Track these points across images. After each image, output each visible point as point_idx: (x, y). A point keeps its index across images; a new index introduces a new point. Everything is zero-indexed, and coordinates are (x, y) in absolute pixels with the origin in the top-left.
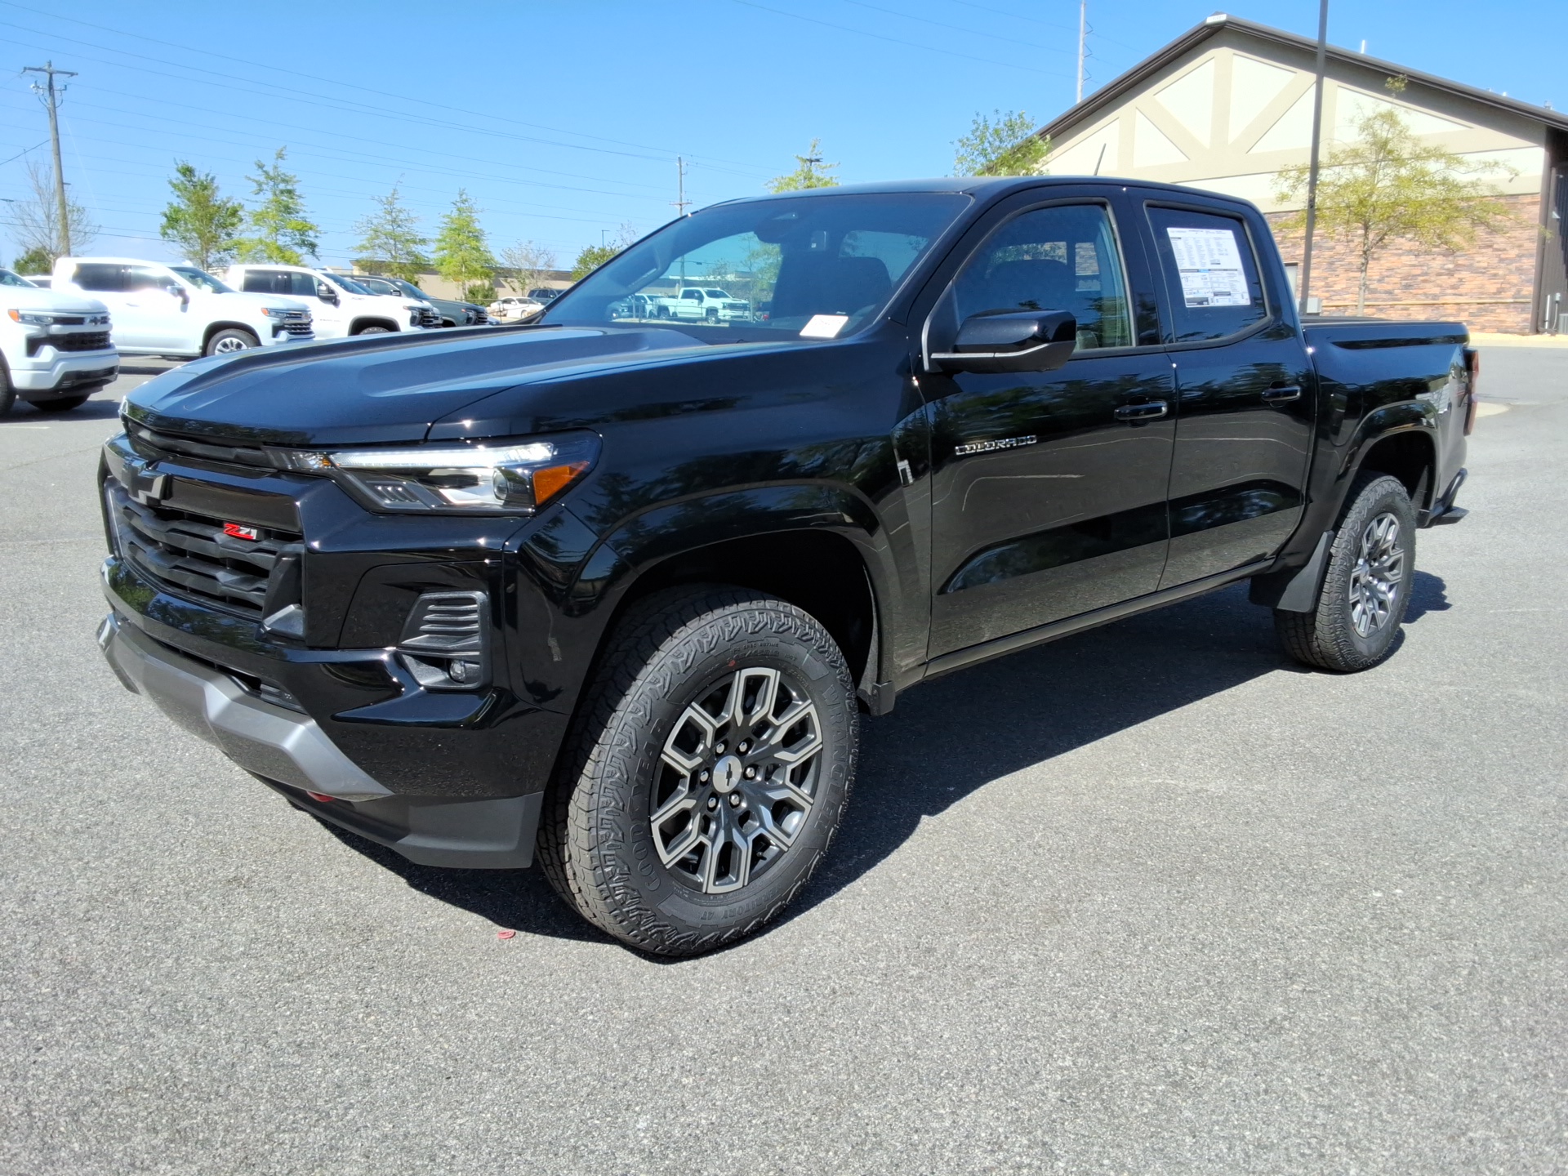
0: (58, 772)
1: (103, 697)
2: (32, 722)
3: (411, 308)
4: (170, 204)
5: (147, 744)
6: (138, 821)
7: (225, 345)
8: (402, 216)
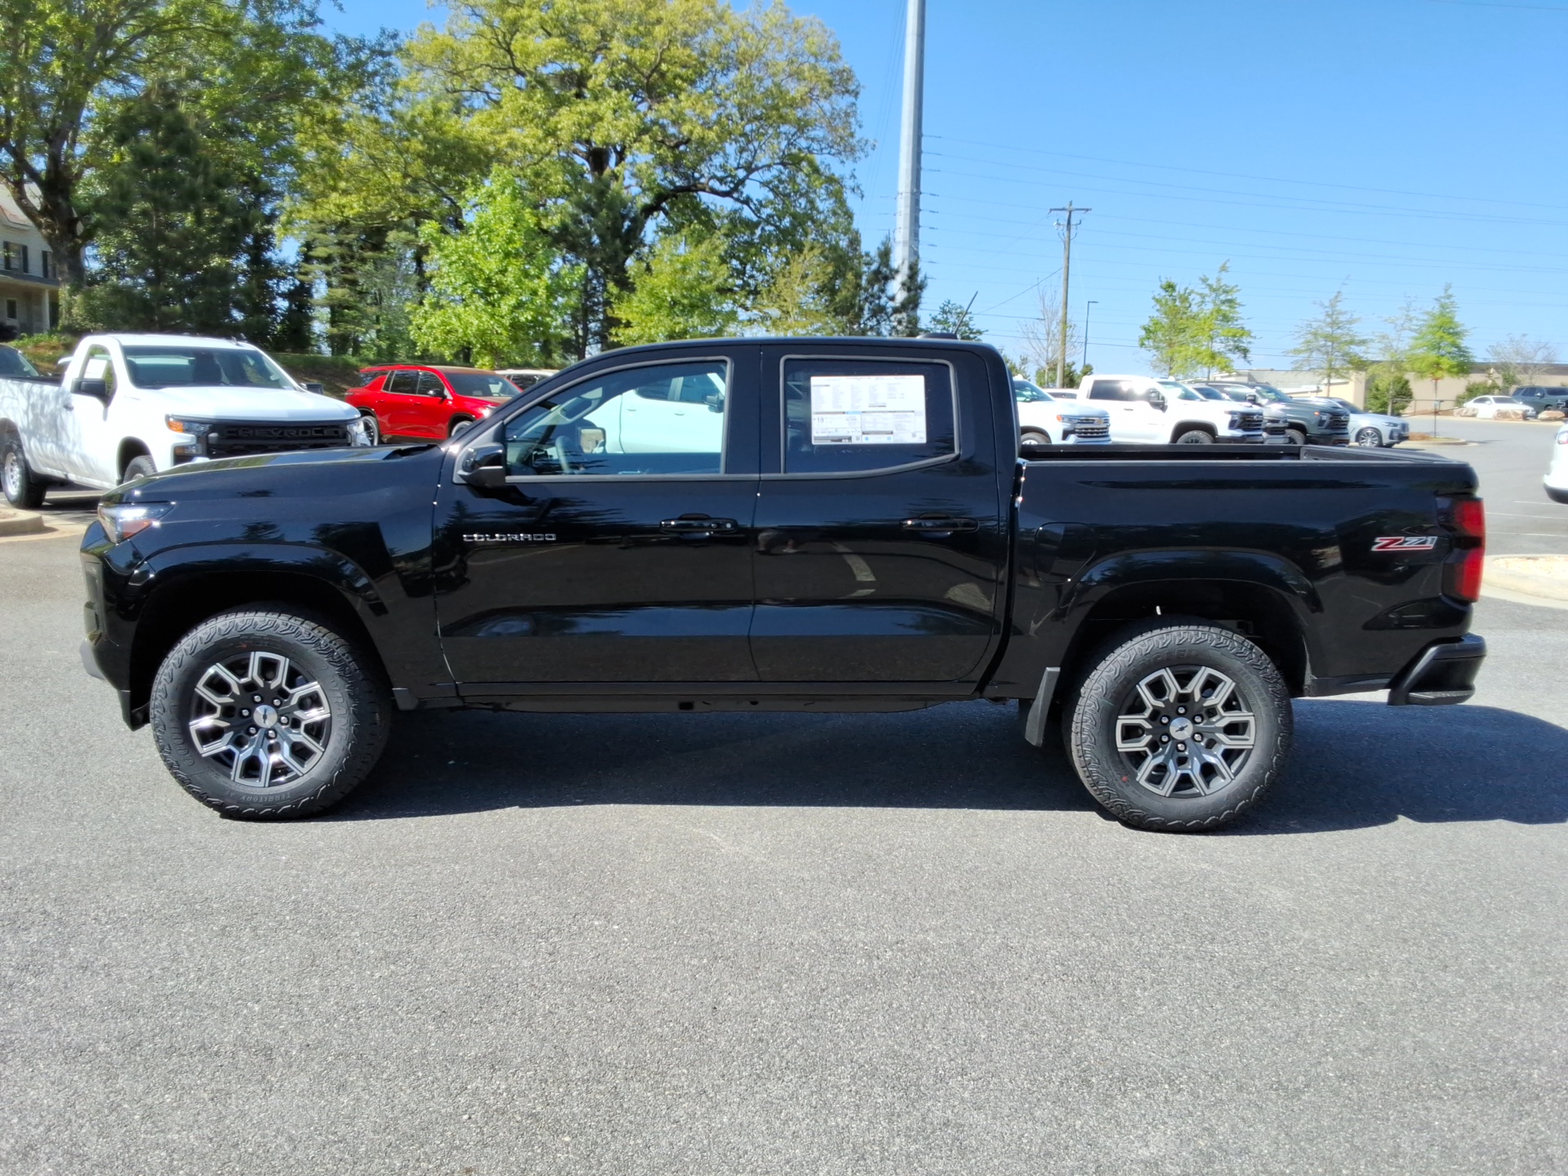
3: (1232, 413)
4: (1150, 317)
8: (1342, 318)
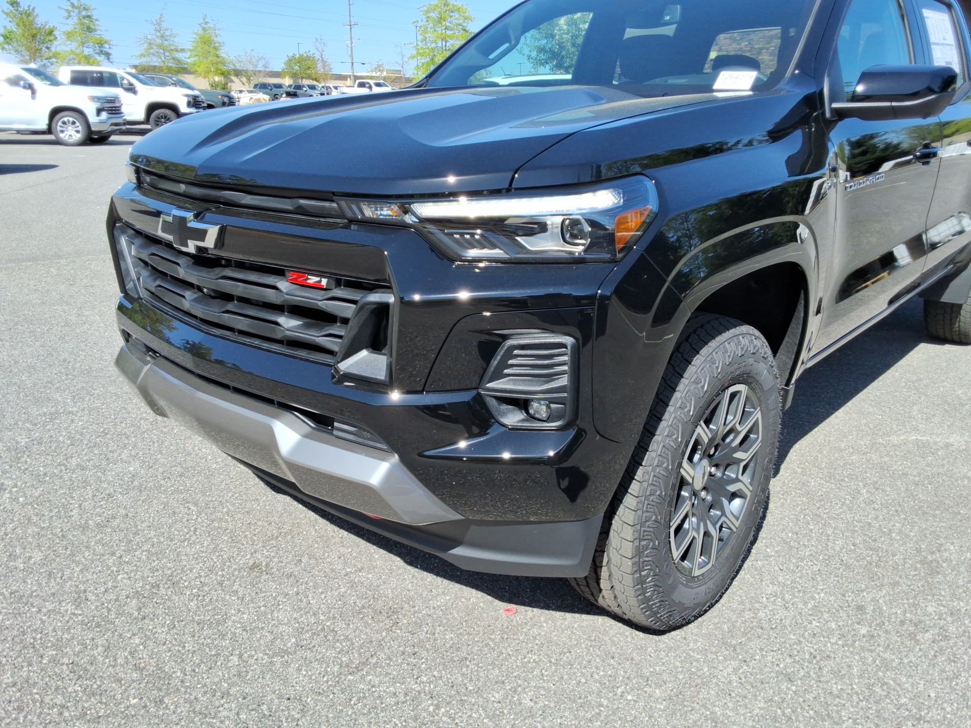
0: (63, 468)
1: (74, 397)
2: (24, 422)
3: (187, 96)
4: (5, 27)
5: (127, 438)
6: (148, 513)
7: (64, 123)
8: (167, 33)
